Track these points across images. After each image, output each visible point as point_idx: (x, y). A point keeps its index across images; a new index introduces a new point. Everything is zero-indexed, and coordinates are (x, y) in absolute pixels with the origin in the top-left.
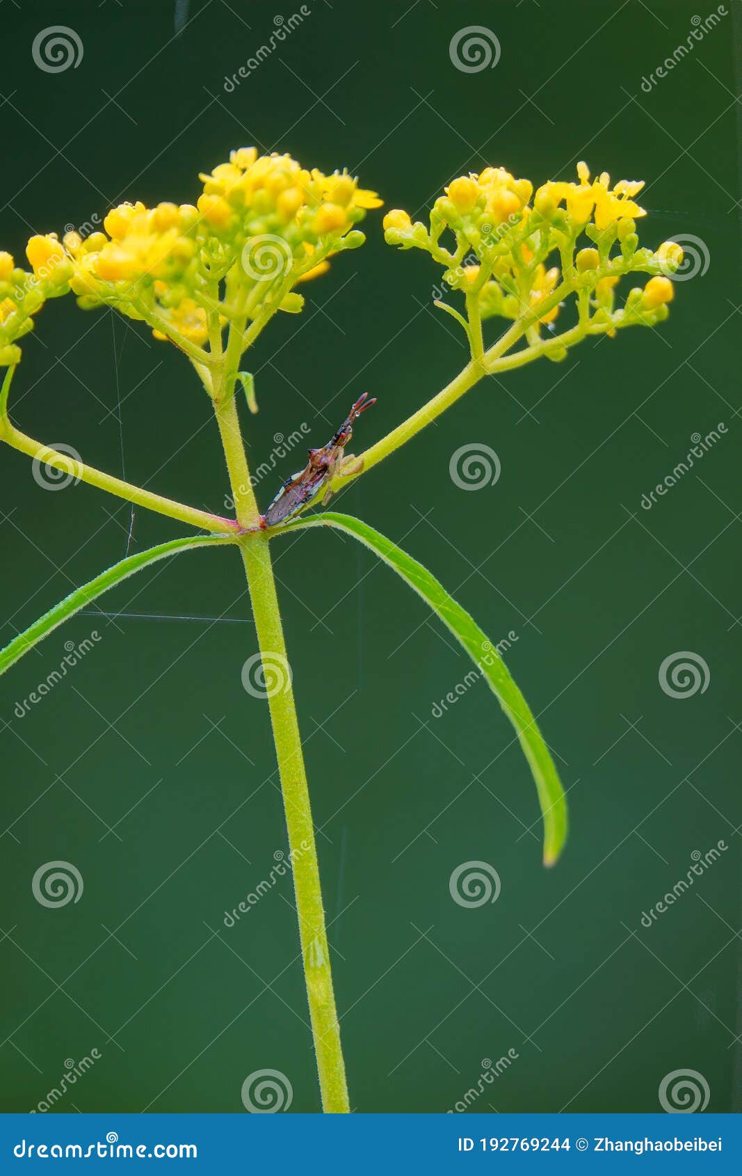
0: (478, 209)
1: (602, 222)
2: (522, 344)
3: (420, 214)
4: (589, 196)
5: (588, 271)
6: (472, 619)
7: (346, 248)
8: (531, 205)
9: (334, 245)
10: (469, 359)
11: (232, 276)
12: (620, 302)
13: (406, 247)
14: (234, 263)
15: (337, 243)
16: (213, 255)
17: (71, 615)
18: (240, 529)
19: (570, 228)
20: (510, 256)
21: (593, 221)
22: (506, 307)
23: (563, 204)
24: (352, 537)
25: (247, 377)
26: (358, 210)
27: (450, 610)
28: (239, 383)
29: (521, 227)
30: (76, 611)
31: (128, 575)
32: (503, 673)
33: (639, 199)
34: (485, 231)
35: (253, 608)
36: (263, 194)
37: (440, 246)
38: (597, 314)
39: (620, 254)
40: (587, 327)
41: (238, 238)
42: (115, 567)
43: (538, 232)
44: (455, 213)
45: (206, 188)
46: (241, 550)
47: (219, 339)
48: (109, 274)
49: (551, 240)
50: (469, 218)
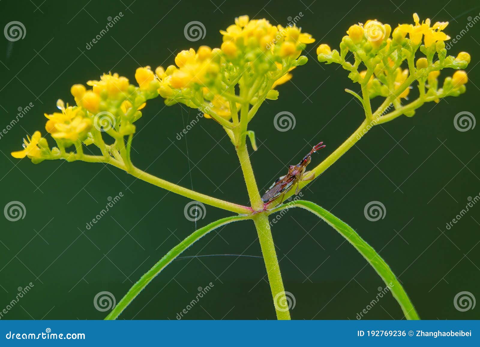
0: (364, 41)
1: (428, 43)
2: (391, 109)
3: (335, 45)
4: (419, 30)
5: (422, 69)
6: (374, 251)
7: (299, 65)
8: (391, 37)
9: (292, 64)
10: (365, 118)
11: (241, 82)
12: (440, 85)
13: (329, 62)
14: (241, 76)
15: (293, 63)
16: (231, 73)
17: (170, 262)
18: (253, 211)
19: (411, 48)
20: (382, 64)
21: (423, 43)
22: (383, 91)
23: (408, 36)
24: (311, 212)
25: (251, 133)
26: (302, 45)
27: (363, 247)
28: (247, 136)
29: (387, 49)
30: (172, 260)
31: (198, 239)
32: (392, 278)
33: (446, 31)
34: (368, 51)
35: (262, 251)
36: (253, 39)
37: (346, 61)
38: (429, 92)
39: (438, 59)
40: (424, 98)
41: (242, 62)
42: (191, 236)
43: (396, 51)
44: (352, 43)
45: (224, 38)
46: (255, 222)
47: (237, 116)
48: (177, 85)
49: (403, 54)
50: (359, 45)
